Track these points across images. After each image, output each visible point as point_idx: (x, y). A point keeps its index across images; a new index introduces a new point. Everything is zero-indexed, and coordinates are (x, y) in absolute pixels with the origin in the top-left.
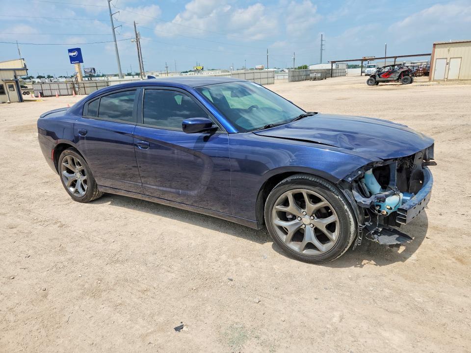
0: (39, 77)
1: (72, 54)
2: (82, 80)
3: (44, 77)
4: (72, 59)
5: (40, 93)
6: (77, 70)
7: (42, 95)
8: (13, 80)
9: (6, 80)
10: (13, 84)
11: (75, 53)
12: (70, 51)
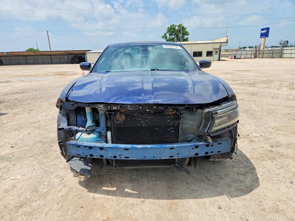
0: (250, 47)
1: (263, 32)
2: (264, 49)
3: (253, 47)
4: (262, 35)
5: (234, 56)
6: (263, 42)
7: (235, 58)
8: (218, 48)
9: (215, 49)
10: (218, 51)
11: (265, 31)
12: (262, 30)
